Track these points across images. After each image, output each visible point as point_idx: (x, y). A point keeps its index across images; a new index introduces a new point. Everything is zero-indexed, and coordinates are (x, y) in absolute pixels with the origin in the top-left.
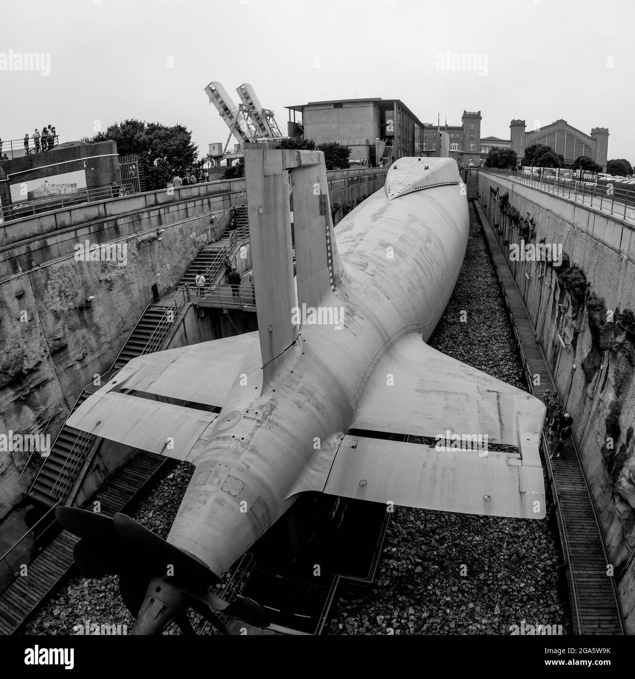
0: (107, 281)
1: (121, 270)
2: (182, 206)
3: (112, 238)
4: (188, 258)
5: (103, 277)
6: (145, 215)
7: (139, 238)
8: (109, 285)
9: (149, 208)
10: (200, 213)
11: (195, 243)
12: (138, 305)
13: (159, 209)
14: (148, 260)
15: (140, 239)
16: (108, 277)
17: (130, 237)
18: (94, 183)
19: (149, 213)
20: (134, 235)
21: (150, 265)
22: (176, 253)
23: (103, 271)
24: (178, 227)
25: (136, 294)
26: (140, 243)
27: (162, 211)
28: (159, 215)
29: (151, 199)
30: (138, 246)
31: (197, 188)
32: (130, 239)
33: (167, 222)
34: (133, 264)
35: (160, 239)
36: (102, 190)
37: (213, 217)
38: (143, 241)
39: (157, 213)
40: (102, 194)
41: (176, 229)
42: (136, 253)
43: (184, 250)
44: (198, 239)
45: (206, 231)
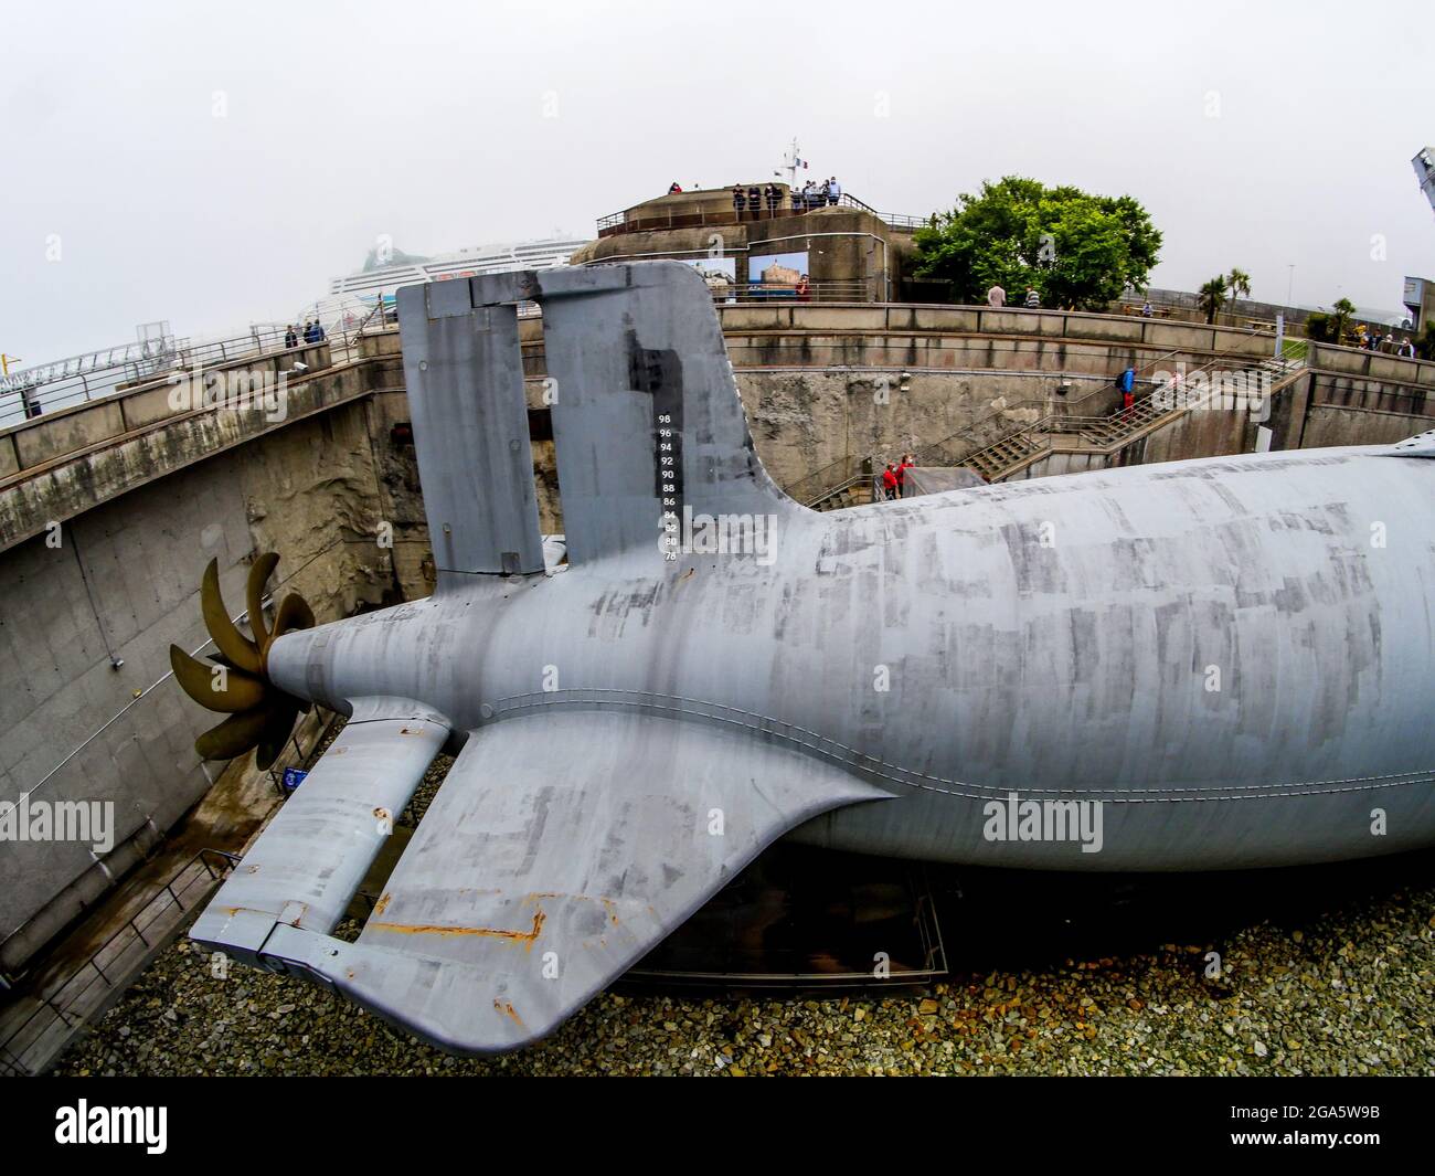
0: (767, 422)
1: (800, 415)
2: (979, 344)
3: (793, 363)
4: (974, 442)
5: (762, 414)
6: (878, 342)
7: (855, 375)
8: (770, 429)
9: (889, 331)
10: (1028, 365)
11: (997, 417)
12: (825, 478)
13: (913, 337)
14: (867, 415)
15: (854, 378)
16: (771, 417)
17: (833, 369)
18: (821, 274)
19: (886, 341)
20: (843, 368)
21: (871, 425)
22: (943, 423)
23: (762, 406)
24: (961, 379)
25: (825, 461)
26: (851, 385)
27: (921, 342)
28: (913, 349)
29: (901, 317)
30: (850, 387)
31: (1037, 318)
32: (834, 374)
33: (931, 362)
34: (829, 413)
35: (903, 388)
36: (834, 287)
37: (1067, 383)
38: (859, 383)
39: (907, 342)
40: (833, 293)
41: (955, 382)
42: (838, 395)
43: (964, 423)
44: (1009, 414)
45: (1041, 405)
